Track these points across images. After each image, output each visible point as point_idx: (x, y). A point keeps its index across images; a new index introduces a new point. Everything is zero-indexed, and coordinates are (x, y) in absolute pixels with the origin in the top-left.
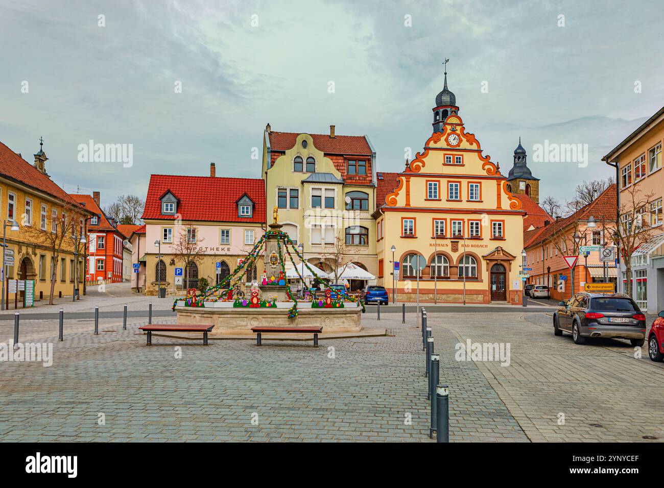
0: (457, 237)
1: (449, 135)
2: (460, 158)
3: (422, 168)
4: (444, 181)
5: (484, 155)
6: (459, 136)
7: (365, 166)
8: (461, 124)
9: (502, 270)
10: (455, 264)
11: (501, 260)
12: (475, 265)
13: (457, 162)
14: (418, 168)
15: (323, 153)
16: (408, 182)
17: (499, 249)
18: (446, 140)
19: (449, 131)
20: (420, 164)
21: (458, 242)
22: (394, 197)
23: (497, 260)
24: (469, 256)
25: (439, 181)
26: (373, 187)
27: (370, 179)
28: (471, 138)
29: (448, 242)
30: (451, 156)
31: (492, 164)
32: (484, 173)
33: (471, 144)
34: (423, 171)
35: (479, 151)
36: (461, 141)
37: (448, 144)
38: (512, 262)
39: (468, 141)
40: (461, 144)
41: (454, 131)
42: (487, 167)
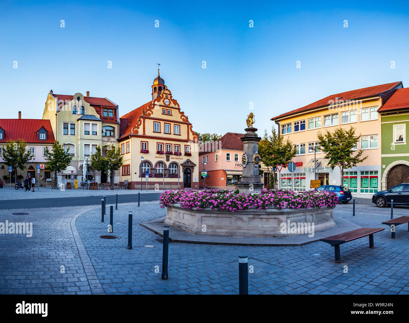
0: (169, 153)
1: (165, 99)
2: (170, 111)
3: (151, 114)
4: (162, 123)
5: (181, 111)
6: (169, 100)
7: (113, 112)
8: (170, 94)
9: (189, 171)
10: (168, 168)
11: (190, 166)
12: (177, 169)
13: (169, 113)
14: (149, 114)
15: (89, 104)
16: (144, 121)
17: (189, 160)
18: (163, 101)
19: (164, 97)
20: (151, 113)
21: (169, 156)
22: (137, 129)
23: (187, 166)
24: (174, 164)
25: (160, 122)
26: (118, 124)
27: (116, 119)
28: (175, 102)
29: (164, 156)
30: (166, 110)
31: (185, 116)
32: (182, 121)
33: (175, 105)
34: (152, 116)
35: (179, 109)
36: (170, 103)
37: (164, 104)
38: (195, 167)
39: (174, 103)
40: (171, 104)
41: (167, 98)
42: (183, 117)
